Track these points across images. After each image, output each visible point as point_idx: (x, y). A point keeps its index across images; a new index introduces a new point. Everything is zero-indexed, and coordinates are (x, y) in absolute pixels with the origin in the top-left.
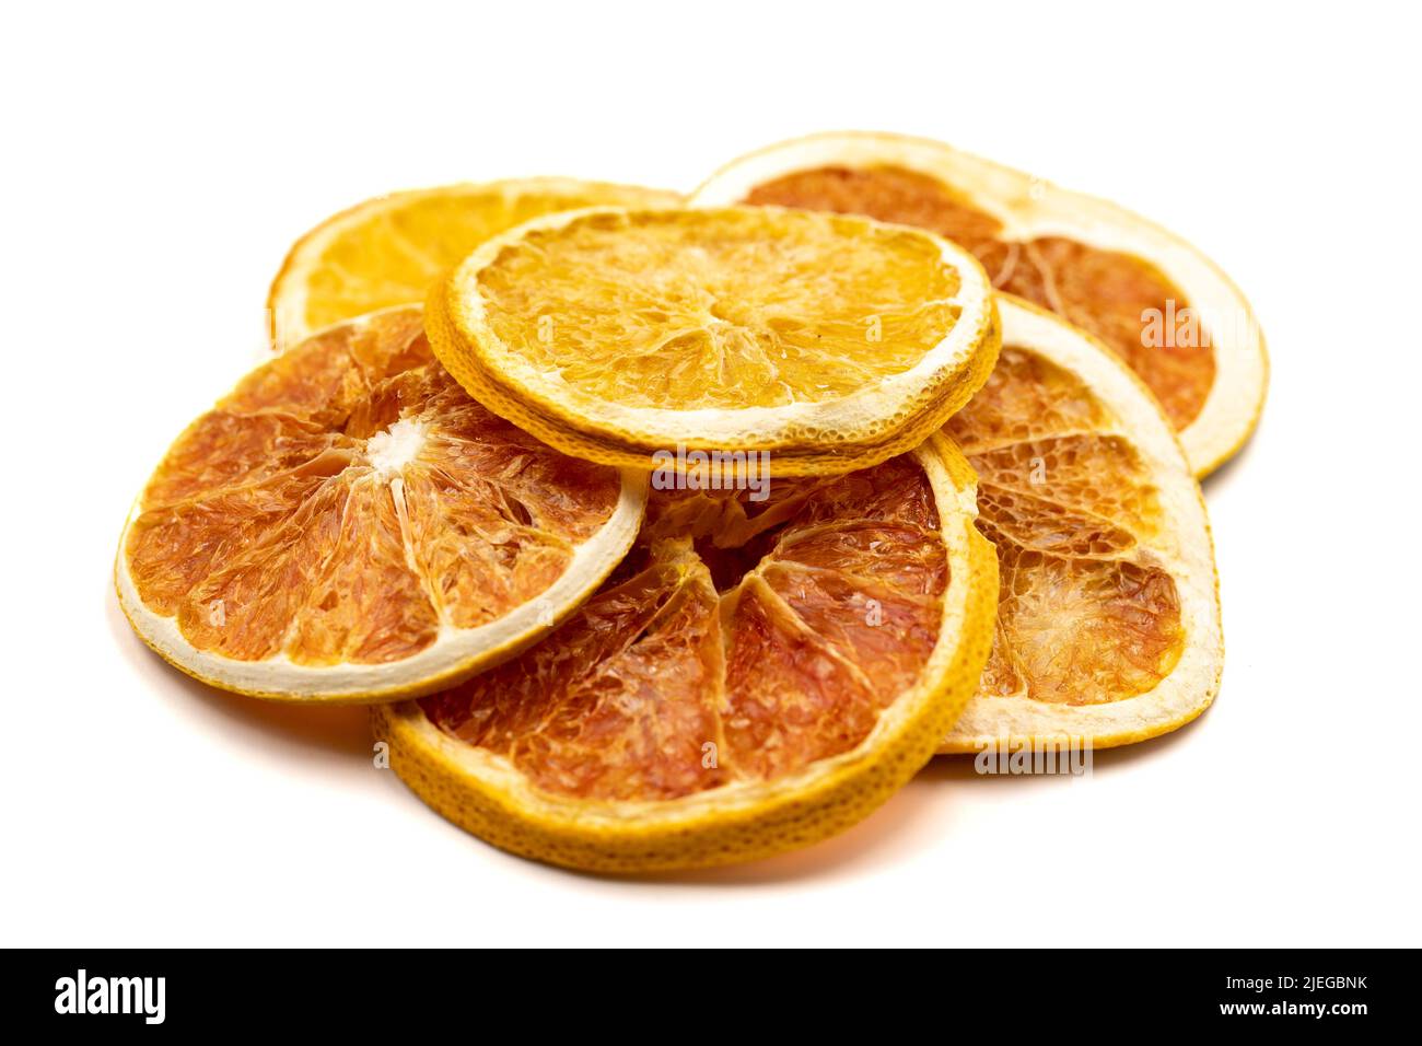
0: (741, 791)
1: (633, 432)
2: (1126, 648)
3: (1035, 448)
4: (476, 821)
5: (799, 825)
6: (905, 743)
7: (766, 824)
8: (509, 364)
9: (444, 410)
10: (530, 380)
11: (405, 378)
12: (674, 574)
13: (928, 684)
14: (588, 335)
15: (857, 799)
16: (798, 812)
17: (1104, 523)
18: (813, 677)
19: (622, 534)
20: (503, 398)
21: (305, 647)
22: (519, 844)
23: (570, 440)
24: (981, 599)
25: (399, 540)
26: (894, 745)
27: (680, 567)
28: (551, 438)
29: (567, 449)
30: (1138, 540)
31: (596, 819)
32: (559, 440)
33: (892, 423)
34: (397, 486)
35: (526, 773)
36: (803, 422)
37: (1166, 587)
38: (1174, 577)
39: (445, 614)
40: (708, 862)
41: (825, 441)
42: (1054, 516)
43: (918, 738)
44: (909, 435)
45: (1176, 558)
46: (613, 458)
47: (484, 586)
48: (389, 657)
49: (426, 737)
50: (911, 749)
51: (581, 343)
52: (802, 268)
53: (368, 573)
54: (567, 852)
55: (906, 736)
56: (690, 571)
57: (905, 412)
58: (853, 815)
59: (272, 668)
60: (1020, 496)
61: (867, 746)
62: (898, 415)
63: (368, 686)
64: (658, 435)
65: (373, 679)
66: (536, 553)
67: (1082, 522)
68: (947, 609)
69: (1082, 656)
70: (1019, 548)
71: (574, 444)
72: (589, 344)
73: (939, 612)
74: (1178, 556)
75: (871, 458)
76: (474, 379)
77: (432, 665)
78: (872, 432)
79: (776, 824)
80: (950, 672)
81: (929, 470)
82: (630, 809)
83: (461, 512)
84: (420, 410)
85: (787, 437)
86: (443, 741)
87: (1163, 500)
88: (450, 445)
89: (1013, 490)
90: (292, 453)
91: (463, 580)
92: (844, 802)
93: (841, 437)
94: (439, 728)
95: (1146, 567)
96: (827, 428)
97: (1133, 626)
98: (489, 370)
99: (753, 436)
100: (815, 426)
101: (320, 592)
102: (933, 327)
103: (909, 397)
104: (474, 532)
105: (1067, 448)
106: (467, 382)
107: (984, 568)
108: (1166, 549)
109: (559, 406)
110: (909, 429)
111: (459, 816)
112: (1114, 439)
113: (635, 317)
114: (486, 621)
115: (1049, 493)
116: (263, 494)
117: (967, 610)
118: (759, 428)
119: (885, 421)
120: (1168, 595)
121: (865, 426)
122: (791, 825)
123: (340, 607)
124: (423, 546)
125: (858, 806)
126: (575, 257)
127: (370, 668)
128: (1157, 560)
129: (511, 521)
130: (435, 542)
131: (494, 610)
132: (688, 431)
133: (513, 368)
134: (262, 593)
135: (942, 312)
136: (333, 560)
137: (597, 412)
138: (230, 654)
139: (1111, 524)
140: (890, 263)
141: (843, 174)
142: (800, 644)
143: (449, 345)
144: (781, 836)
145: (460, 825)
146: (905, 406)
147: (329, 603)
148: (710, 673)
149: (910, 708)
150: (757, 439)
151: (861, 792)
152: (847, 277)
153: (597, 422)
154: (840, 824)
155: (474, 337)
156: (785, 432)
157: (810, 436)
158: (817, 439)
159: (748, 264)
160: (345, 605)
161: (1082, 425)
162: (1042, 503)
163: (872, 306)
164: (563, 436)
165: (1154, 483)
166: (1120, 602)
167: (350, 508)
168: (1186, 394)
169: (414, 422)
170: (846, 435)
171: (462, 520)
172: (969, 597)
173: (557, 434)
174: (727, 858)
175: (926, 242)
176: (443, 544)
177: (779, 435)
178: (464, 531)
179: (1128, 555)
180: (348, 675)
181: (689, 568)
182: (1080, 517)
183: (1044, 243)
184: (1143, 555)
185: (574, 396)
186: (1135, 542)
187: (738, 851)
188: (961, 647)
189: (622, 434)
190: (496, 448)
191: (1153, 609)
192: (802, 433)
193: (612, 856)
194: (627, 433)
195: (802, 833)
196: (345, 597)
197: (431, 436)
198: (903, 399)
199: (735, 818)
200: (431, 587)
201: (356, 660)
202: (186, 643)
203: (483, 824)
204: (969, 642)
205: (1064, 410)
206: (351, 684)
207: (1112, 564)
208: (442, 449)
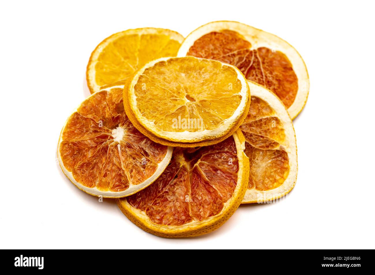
0: (194, 223)
1: (170, 138)
2: (277, 171)
3: (258, 121)
4: (138, 224)
5: (207, 229)
6: (229, 211)
7: (200, 230)
8: (143, 119)
9: (128, 126)
10: (147, 124)
11: (119, 115)
12: (179, 164)
13: (234, 196)
14: (160, 107)
15: (219, 223)
16: (206, 227)
17: (273, 140)
18: (209, 192)
19: (168, 159)
20: (142, 128)
21: (100, 185)
22: (148, 231)
23: (156, 139)
24: (246, 174)
25: (120, 160)
26: (227, 212)
27: (181, 163)
28: (152, 139)
29: (156, 141)
30: (280, 144)
31: (163, 229)
32: (154, 139)
33: (227, 131)
34: (119, 146)
35: (149, 216)
36: (207, 135)
37: (285, 154)
38: (287, 153)
39: (130, 181)
40: (187, 236)
41: (212, 138)
42: (262, 139)
43: (232, 210)
44: (230, 133)
45: (288, 148)
46: (166, 144)
47: (139, 172)
48: (119, 190)
49: (127, 205)
50: (230, 212)
51: (158, 109)
52: (206, 80)
53: (114, 168)
54: (158, 234)
55: (229, 210)
56: (183, 163)
57: (229, 128)
58: (218, 226)
59: (94, 190)
60: (254, 134)
61: (221, 213)
62: (228, 129)
63: (114, 196)
64: (176, 139)
65: (115, 195)
66: (150, 165)
67: (268, 140)
68: (238, 177)
69: (267, 174)
70: (254, 148)
71: (157, 140)
72: (160, 109)
73: (237, 177)
74: (288, 147)
75: (222, 139)
76: (135, 122)
77: (128, 192)
78: (222, 134)
79: (202, 230)
80: (239, 193)
81: (235, 138)
82: (171, 227)
83: (133, 154)
84: (123, 125)
85: (204, 138)
86: (131, 207)
87: (286, 132)
88: (130, 136)
89: (252, 133)
90: (95, 129)
91: (134, 171)
92: (216, 224)
93: (215, 137)
94: (130, 204)
95: (281, 150)
96: (212, 136)
97: (278, 165)
98: (138, 121)
99: (196, 138)
100: (210, 135)
101: (103, 172)
102: (235, 101)
103: (230, 124)
104: (136, 159)
105: (265, 120)
106: (133, 123)
107: (246, 165)
108: (286, 145)
109: (154, 132)
110: (230, 131)
111: (135, 222)
112: (275, 117)
113: (170, 100)
114: (140, 183)
115: (260, 133)
116: (89, 141)
117: (243, 177)
118: (198, 137)
119: (225, 131)
120: (286, 156)
121: (221, 133)
122: (205, 230)
123: (108, 176)
124: (125, 163)
125: (219, 225)
126: (156, 76)
127: (115, 193)
128: (284, 148)
129: (144, 156)
130: (128, 162)
131: (141, 180)
132: (182, 138)
133: (144, 121)
134: (90, 169)
135: (237, 97)
136: (106, 165)
137: (162, 133)
138: (84, 184)
139: (274, 141)
140: (226, 77)
141: (215, 33)
142: (207, 183)
143: (129, 111)
144: (203, 232)
145: (135, 224)
146: (229, 127)
147: (105, 175)
148: (188, 191)
149: (231, 202)
150: (197, 139)
151: (220, 222)
152: (216, 83)
153: (163, 136)
154: (216, 228)
155: (135, 111)
156: (203, 137)
157: (209, 138)
158: (210, 138)
159: (194, 80)
160: (109, 176)
161: (268, 115)
162: (259, 136)
163: (222, 93)
164: (155, 138)
165: (284, 128)
166: (276, 159)
167: (109, 151)
168: (291, 94)
169: (122, 128)
170: (216, 136)
171: (134, 156)
172: (243, 173)
173: (154, 138)
174: (191, 236)
175: (234, 70)
176: (129, 162)
177: (202, 138)
178: (134, 159)
179: (277, 148)
180: (110, 194)
181: (183, 162)
182: (267, 139)
183: (260, 49)
184: (281, 147)
185: (157, 129)
186: (279, 145)
187: (194, 235)
188: (241, 187)
189: (168, 139)
190: (140, 137)
191: (283, 160)
192: (207, 137)
193: (167, 235)
194: (169, 139)
195: (207, 231)
196: (108, 174)
197: (126, 133)
198: (229, 125)
199: (193, 229)
200: (128, 174)
201: (112, 190)
202: (74, 179)
203: (140, 225)
204: (243, 185)
205: (264, 111)
206: (111, 195)
207: (274, 151)
208: (128, 137)
